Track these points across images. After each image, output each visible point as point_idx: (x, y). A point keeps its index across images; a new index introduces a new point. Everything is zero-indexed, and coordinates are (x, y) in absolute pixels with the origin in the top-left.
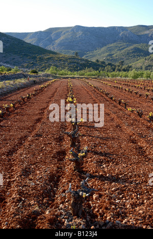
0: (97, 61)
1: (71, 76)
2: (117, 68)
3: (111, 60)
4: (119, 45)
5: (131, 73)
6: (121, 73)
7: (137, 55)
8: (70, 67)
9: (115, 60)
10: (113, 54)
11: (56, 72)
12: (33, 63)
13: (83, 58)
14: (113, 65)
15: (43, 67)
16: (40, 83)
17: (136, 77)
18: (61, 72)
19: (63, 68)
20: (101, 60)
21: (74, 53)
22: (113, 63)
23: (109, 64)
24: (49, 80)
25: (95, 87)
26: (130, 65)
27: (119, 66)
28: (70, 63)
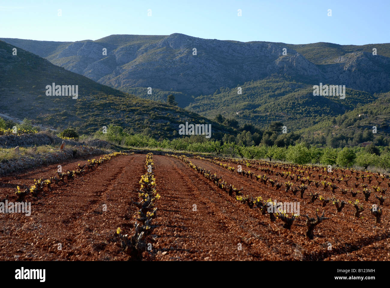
0: (220, 118)
1: (156, 149)
2: (265, 138)
3: (253, 119)
4: (275, 85)
5: (293, 152)
6: (270, 150)
7: (316, 112)
8: (153, 128)
9: (263, 120)
10: (259, 106)
11: (119, 137)
12: (65, 114)
13: (187, 109)
14: (257, 131)
15: (90, 125)
16: (85, 157)
17: (303, 159)
18: (132, 139)
19: (138, 130)
20: (229, 117)
21: (165, 96)
22: (257, 127)
23: (248, 128)
24: (103, 153)
25: (198, 170)
26: (297, 132)
27: (270, 134)
28: (156, 119)
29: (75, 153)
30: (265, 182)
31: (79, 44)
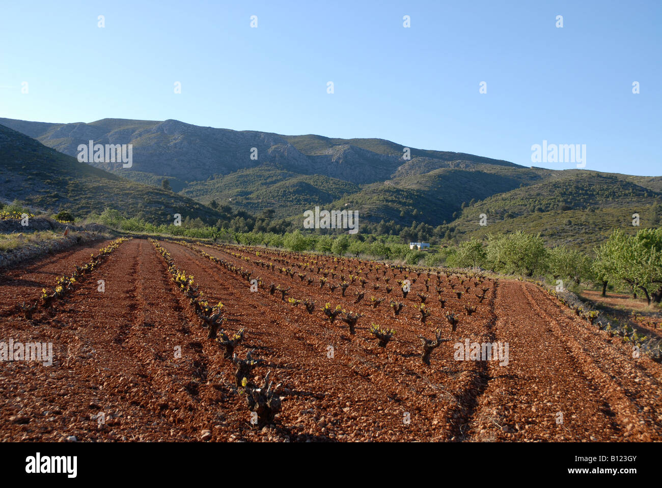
0: (214, 204)
1: (155, 234)
2: (258, 224)
3: (246, 205)
4: (267, 174)
5: (291, 238)
6: (267, 236)
7: (306, 200)
8: (147, 212)
9: (256, 207)
10: (251, 193)
11: (114, 221)
12: (55, 196)
13: (180, 193)
14: (250, 217)
15: (82, 208)
17: (299, 247)
18: (128, 223)
19: (131, 215)
20: (222, 203)
21: (159, 180)
22: (250, 213)
23: (241, 214)
24: (103, 240)
25: (217, 261)
26: (288, 219)
27: (263, 220)
28: (150, 203)
29: (79, 239)
30: (292, 276)
31: (71, 126)
